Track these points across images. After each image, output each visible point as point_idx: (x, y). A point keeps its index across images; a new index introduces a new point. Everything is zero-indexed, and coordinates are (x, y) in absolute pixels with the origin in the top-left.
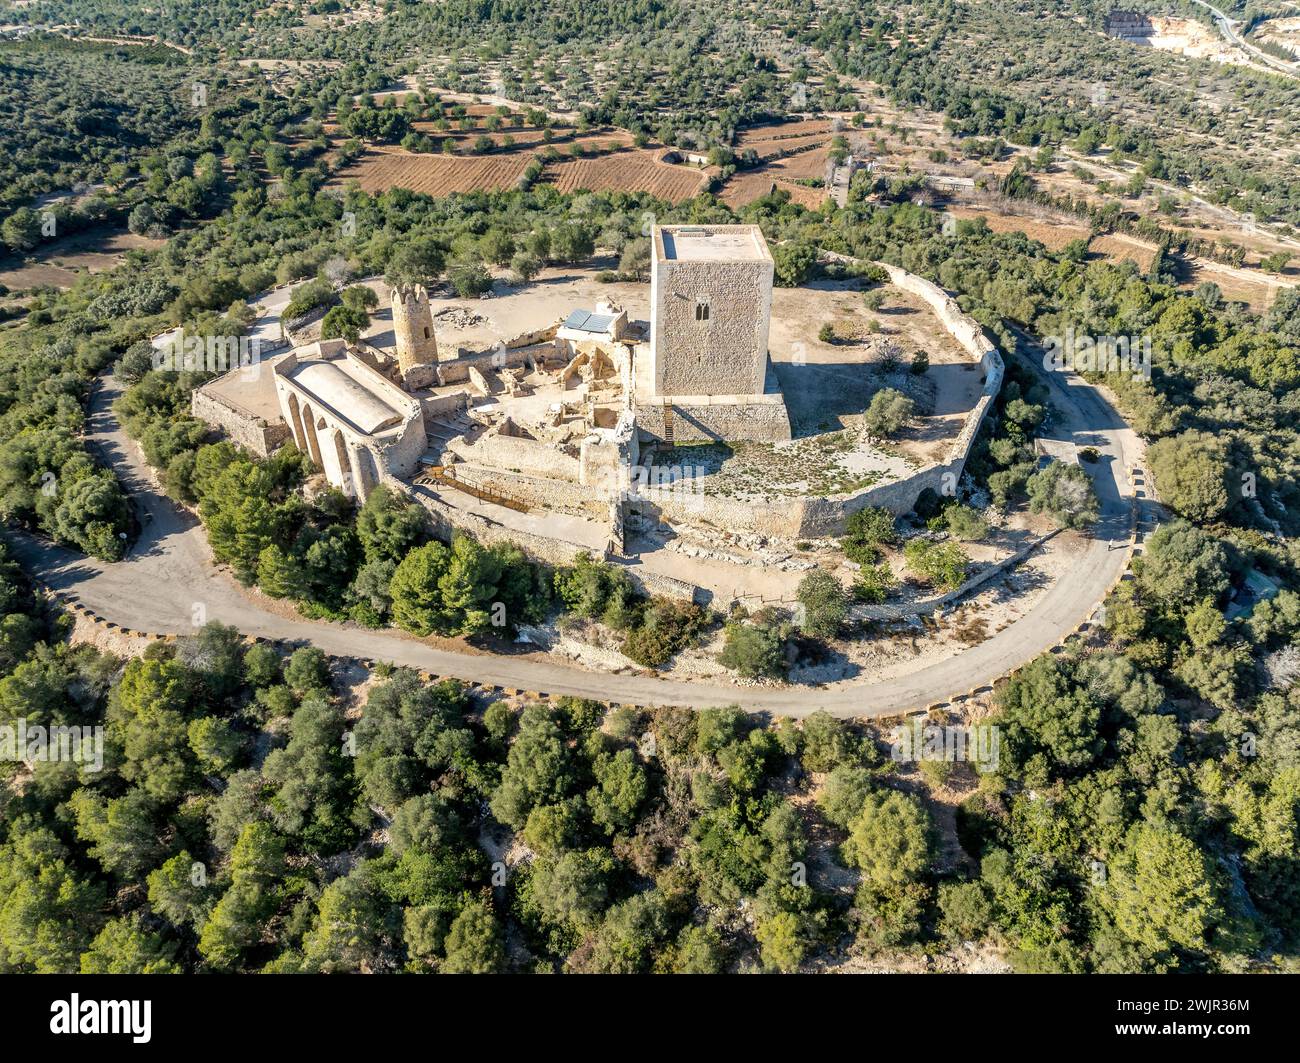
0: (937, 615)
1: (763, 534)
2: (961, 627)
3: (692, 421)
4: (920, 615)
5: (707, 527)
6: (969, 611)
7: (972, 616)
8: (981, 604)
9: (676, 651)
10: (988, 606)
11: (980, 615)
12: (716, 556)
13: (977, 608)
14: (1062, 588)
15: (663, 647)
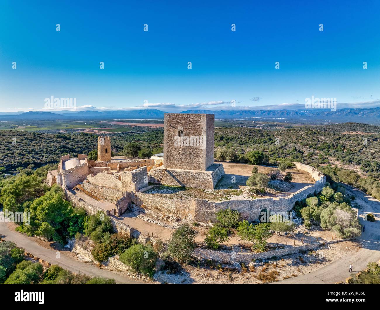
0: (251, 265)
1: (179, 216)
2: (263, 273)
3: (174, 177)
4: (241, 263)
5: (157, 211)
6: (272, 267)
7: (272, 269)
8: (280, 264)
9: (112, 255)
10: (284, 266)
11: (278, 270)
12: (155, 222)
13: (277, 266)
14: (334, 266)
15: (105, 251)
